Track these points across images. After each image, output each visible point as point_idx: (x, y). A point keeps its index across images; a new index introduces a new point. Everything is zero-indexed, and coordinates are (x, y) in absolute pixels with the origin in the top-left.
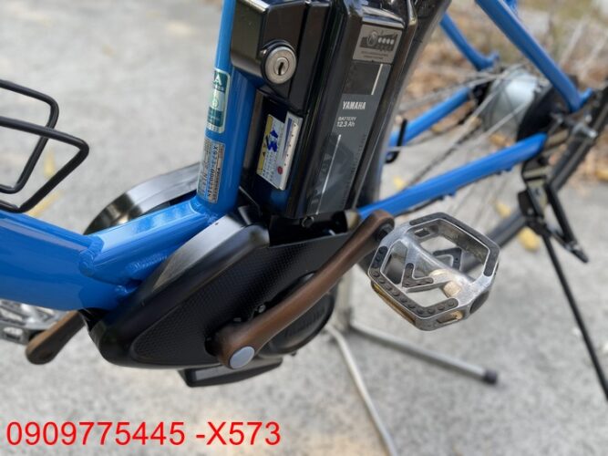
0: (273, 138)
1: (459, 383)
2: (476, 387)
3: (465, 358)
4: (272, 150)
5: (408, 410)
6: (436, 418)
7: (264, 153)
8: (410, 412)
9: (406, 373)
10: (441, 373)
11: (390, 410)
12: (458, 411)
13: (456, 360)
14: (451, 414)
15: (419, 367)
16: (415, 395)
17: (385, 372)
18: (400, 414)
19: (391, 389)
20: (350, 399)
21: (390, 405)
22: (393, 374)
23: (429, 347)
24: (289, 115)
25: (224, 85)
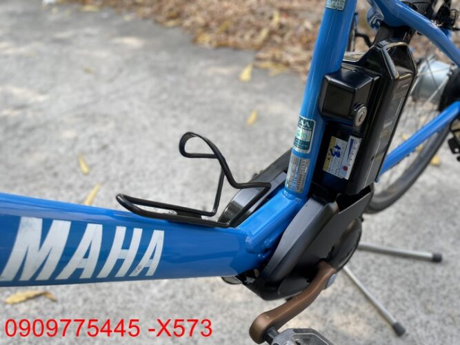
0: (336, 150)
1: (417, 265)
2: (429, 267)
3: (416, 248)
4: (335, 156)
5: (390, 290)
6: (410, 291)
7: (329, 159)
8: (392, 291)
9: (380, 265)
10: (404, 261)
11: (378, 292)
12: (422, 285)
13: (410, 251)
14: (418, 287)
15: (388, 260)
16: (391, 279)
17: (367, 267)
18: (386, 294)
19: (374, 278)
20: (350, 290)
21: (377, 289)
22: (372, 268)
23: (389, 245)
24: (351, 137)
25: (312, 127)
